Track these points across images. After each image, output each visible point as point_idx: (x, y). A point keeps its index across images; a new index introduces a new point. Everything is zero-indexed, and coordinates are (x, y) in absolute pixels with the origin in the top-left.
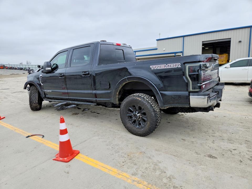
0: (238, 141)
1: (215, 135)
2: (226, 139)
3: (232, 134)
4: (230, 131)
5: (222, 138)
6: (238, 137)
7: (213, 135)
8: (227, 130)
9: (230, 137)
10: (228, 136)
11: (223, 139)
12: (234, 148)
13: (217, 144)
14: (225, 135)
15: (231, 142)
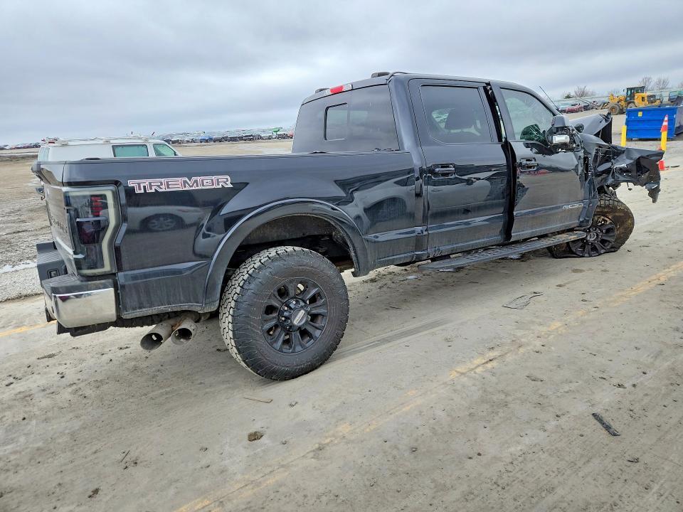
0: (6, 406)
1: (70, 390)
2: (36, 396)
3: (26, 416)
4: (34, 422)
5: (48, 391)
6: (5, 416)
7: (74, 387)
8: (46, 420)
9: (30, 405)
10: (34, 406)
11: (44, 390)
12: (12, 386)
13: (52, 375)
14: (45, 402)
15: (21, 396)
